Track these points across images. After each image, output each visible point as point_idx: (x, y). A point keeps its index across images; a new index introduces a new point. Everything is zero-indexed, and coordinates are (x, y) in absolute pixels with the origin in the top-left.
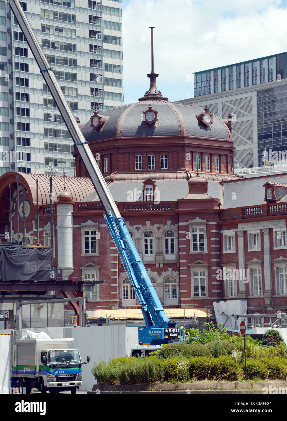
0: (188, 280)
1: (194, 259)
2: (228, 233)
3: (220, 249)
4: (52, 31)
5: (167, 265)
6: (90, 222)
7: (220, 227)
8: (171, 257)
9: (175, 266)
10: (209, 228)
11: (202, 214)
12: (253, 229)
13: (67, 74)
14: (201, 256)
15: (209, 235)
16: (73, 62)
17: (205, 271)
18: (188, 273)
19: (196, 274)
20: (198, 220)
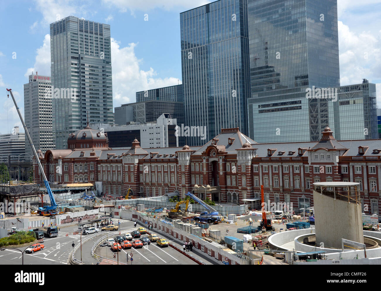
0: (90, 176)
1: (91, 172)
2: (99, 165)
3: (97, 169)
4: (92, 86)
5: (85, 173)
6: (66, 163)
7: (97, 164)
8: (86, 171)
9: (87, 173)
10: (94, 164)
11: (93, 161)
12: (104, 165)
13: (96, 97)
14: (92, 171)
15: (95, 166)
16: (98, 94)
17: (94, 174)
18: (90, 175)
19: (91, 175)
20: (92, 162)
